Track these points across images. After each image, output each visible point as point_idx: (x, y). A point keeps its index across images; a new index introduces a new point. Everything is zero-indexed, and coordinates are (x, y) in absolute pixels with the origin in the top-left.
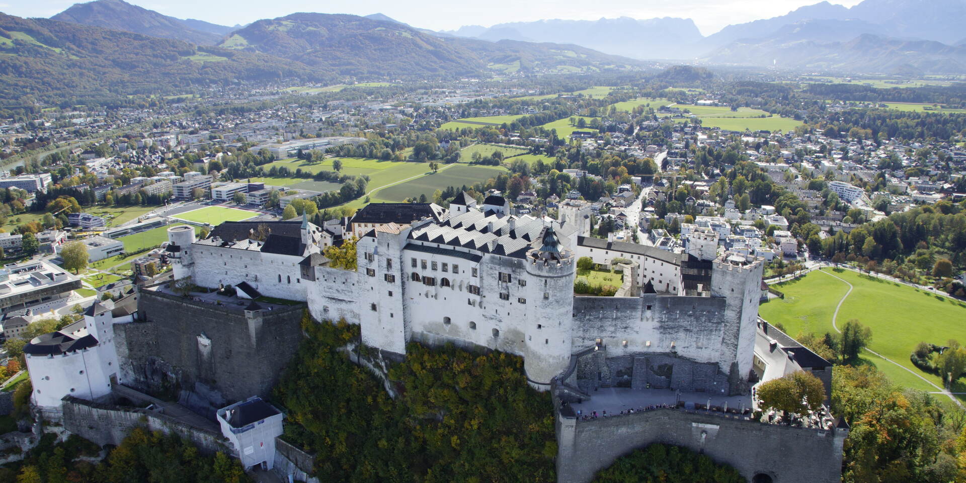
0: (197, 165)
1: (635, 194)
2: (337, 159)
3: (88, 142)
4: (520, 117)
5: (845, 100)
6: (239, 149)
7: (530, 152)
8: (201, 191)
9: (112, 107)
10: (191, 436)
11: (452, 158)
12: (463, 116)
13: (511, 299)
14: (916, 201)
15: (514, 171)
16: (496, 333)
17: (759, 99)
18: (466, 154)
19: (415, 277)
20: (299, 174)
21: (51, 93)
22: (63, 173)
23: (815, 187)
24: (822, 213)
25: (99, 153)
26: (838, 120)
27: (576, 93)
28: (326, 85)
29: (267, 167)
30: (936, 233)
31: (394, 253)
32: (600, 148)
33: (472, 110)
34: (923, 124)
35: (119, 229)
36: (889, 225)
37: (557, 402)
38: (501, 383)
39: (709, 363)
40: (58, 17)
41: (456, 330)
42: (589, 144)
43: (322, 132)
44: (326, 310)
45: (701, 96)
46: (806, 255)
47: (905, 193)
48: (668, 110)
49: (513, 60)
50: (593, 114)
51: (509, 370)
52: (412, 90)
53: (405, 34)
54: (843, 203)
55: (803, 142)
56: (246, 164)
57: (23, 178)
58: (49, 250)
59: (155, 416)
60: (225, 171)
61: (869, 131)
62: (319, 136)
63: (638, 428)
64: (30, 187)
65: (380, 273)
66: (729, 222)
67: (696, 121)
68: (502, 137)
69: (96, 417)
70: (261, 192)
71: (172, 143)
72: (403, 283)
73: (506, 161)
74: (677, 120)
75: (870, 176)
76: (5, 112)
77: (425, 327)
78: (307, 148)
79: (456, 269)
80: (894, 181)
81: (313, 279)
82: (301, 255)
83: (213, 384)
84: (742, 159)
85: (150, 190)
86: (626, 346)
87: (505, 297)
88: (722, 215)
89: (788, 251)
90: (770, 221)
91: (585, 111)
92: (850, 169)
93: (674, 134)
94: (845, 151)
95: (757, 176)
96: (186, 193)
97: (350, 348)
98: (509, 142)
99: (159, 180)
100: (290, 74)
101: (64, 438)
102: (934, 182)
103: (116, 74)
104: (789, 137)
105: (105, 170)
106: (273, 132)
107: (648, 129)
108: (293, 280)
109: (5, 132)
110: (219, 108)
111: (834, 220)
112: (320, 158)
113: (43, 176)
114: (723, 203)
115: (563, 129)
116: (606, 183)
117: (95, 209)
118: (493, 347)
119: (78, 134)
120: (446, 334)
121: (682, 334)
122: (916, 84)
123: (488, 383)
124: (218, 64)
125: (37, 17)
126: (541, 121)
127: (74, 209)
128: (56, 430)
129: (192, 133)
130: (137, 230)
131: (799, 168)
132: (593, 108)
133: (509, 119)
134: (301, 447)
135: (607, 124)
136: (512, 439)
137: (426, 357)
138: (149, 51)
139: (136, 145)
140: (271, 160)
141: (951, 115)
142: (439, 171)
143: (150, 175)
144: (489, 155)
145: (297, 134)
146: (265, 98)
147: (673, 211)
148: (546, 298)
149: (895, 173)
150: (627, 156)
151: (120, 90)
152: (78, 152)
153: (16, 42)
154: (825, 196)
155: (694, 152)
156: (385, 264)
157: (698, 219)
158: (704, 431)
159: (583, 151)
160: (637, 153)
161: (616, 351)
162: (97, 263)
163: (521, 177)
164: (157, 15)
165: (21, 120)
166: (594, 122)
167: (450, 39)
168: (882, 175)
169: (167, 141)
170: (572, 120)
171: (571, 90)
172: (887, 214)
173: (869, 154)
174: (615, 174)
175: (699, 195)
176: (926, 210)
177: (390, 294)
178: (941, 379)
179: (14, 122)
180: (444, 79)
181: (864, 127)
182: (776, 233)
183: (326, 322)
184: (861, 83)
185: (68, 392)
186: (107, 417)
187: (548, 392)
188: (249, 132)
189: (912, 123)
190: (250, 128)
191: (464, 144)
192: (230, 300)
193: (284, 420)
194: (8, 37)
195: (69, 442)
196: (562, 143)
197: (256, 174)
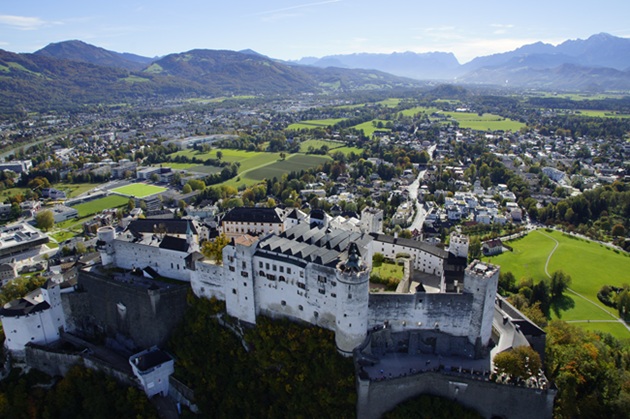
0: (127, 155)
1: (414, 176)
2: (219, 150)
3: (57, 137)
4: (339, 120)
5: (553, 108)
6: (155, 143)
7: (346, 145)
8: (130, 172)
9: (74, 112)
10: (112, 373)
11: (295, 149)
12: (303, 119)
13: (326, 294)
14: (600, 181)
15: (335, 159)
16: (316, 314)
17: (497, 108)
18: (304, 146)
19: (262, 274)
20: (194, 161)
21: (34, 103)
22: (40, 160)
23: (533, 171)
24: (538, 190)
25: (64, 146)
26: (549, 123)
27: (377, 103)
28: (213, 97)
29: (173, 156)
30: (614, 204)
31: (247, 258)
32: (392, 143)
33: (309, 115)
34: (604, 126)
35: (75, 199)
36: (583, 200)
37: (357, 366)
38: (319, 350)
39: (462, 337)
40: (39, 51)
41: (289, 309)
42: (385, 140)
43: (210, 131)
44: (202, 290)
45: (459, 105)
46: (528, 220)
47: (593, 175)
48: (437, 115)
49: (336, 80)
50: (388, 118)
51: (325, 341)
52: (269, 101)
53: (265, 63)
54: (552, 182)
55: (526, 138)
56: (159, 154)
57: (13, 163)
58: (29, 214)
59: (88, 358)
60: (145, 158)
61: (569, 131)
62: (208, 134)
63: (412, 385)
64: (18, 169)
65: (239, 270)
66: (476, 196)
67: (456, 124)
68: (328, 134)
69: (48, 357)
70: (169, 174)
71: (112, 138)
72: (254, 278)
73: (330, 152)
74: (443, 123)
75: (570, 163)
76: (4, 116)
77: (269, 306)
78: (200, 142)
79: (289, 271)
80: (586, 166)
81: (194, 269)
82: (186, 251)
83: (128, 335)
84: (486, 151)
85: (96, 172)
86: (404, 325)
87: (323, 292)
88: (473, 191)
89: (516, 217)
90: (503, 195)
91: (383, 116)
92: (557, 157)
93: (441, 133)
94: (553, 145)
95: (495, 164)
96: (120, 174)
97: (219, 316)
98: (333, 138)
99: (102, 165)
100: (190, 90)
101: (27, 371)
102: (612, 167)
103: (76, 90)
104: (516, 135)
105: (67, 158)
106: (178, 130)
107: (424, 128)
108: (181, 267)
109: (3, 130)
110: (143, 113)
111: (546, 195)
112: (209, 149)
113: (26, 162)
114: (473, 182)
115: (368, 129)
116: (396, 168)
117: (60, 185)
118: (314, 324)
119: (51, 131)
120: (283, 311)
121: (443, 318)
122: (600, 97)
123: (311, 349)
124: (143, 83)
125: (26, 52)
126: (354, 123)
127: (46, 186)
128: (21, 365)
129: (125, 131)
130: (86, 200)
131: (523, 157)
132: (388, 113)
133: (332, 122)
134: (186, 383)
135: (397, 126)
136: (326, 390)
137: (269, 328)
138: (98, 75)
139: (88, 139)
140: (176, 150)
141: (623, 119)
142: (286, 158)
143: (97, 161)
144: (319, 147)
145: (193, 133)
146: (174, 106)
147: (440, 189)
148: (350, 297)
149: (586, 160)
150: (410, 150)
151: (79, 100)
152: (50, 144)
153: (11, 69)
154: (540, 177)
155: (454, 145)
156: (241, 265)
157: (456, 194)
158: (457, 387)
159: (381, 145)
160: (417, 146)
161: (398, 328)
162: (60, 224)
163: (340, 164)
164: (104, 50)
165: (14, 121)
166: (388, 124)
167: (294, 66)
168: (578, 163)
169: (108, 136)
170: (374, 122)
171: (374, 101)
172: (582, 190)
173: (569, 148)
174: (402, 162)
175: (457, 177)
176: (607, 189)
177: (245, 284)
178: (617, 311)
179: (9, 123)
180: (291, 93)
181: (566, 128)
182: (508, 204)
183: (203, 298)
184: (563, 96)
185: (30, 340)
186: (56, 358)
187: (351, 358)
188: (162, 131)
189: (597, 125)
190: (162, 128)
191: (302, 140)
192: (139, 279)
193: (175, 363)
194: (7, 66)
195: (29, 374)
196: (367, 139)
197: (167, 161)
